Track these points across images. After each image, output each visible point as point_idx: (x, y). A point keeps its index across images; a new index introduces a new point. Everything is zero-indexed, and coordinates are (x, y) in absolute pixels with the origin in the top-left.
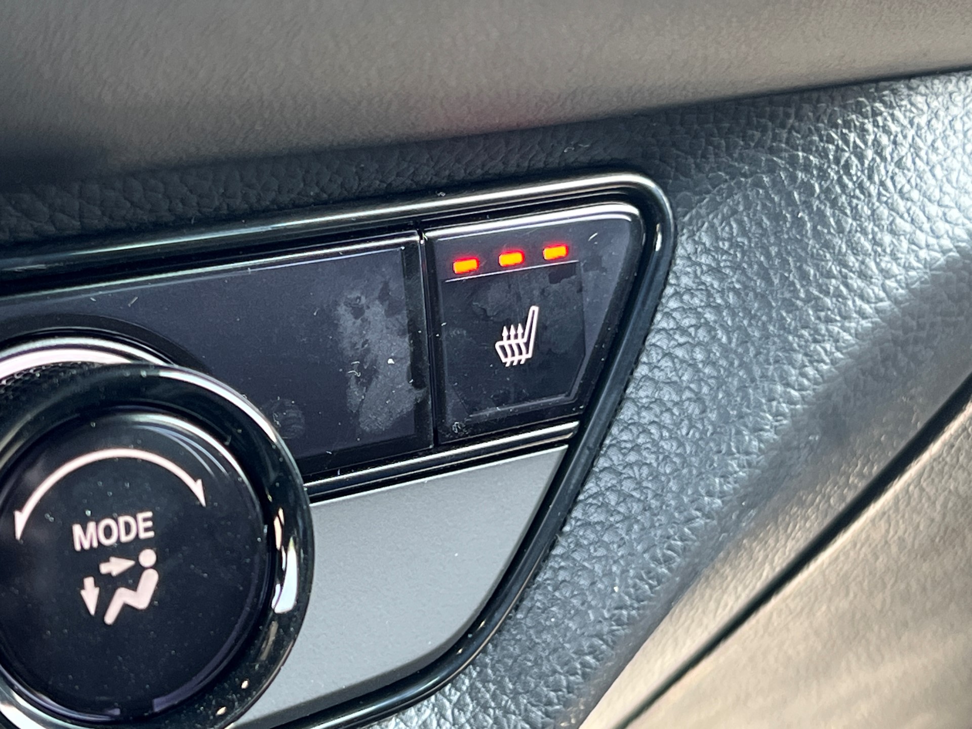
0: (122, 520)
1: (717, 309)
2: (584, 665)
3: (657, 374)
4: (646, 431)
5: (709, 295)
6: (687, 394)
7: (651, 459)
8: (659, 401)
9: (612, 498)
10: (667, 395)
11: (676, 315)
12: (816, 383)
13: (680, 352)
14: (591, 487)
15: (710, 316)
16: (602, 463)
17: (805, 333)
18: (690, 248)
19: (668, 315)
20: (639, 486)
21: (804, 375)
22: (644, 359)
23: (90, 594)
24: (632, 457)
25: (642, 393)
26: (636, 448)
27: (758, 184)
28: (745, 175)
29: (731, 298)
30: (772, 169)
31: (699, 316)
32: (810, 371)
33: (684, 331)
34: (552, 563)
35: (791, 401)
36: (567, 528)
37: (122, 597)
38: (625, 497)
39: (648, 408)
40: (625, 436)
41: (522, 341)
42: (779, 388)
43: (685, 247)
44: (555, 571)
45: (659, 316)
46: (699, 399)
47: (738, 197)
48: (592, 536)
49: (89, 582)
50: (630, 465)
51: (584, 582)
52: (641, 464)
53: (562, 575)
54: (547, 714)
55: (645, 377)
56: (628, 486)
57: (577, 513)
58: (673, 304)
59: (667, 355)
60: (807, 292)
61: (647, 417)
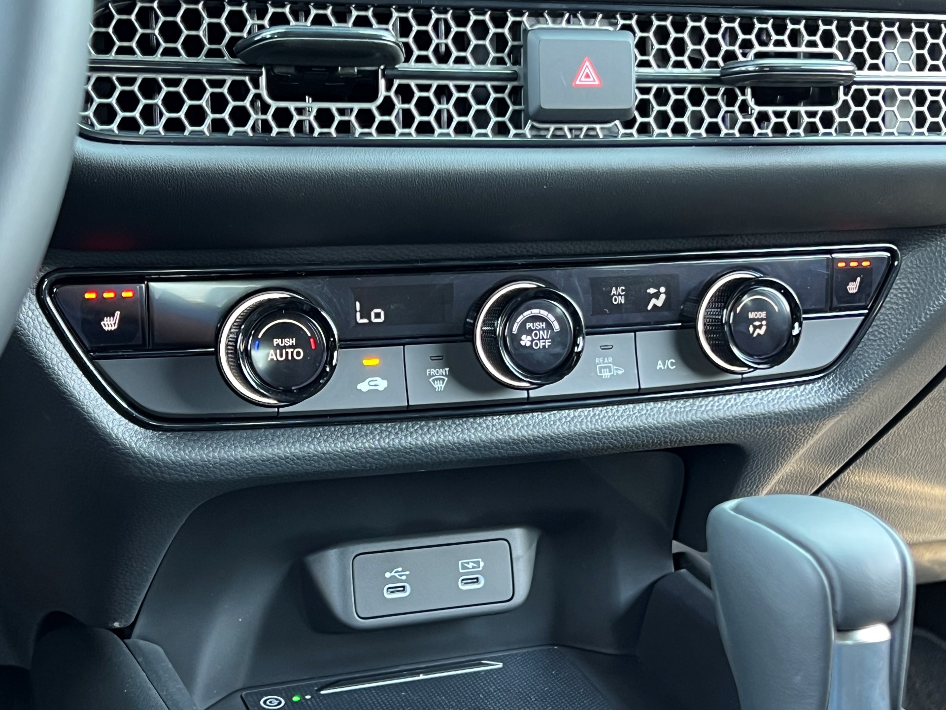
0: (760, 313)
1: (911, 284)
2: (865, 376)
3: (892, 300)
4: (888, 316)
5: (909, 279)
6: (900, 306)
7: (888, 323)
8: (892, 308)
9: (876, 333)
10: (895, 306)
11: (899, 285)
12: (937, 306)
13: (899, 295)
14: (870, 330)
15: (909, 285)
16: (874, 323)
17: (936, 292)
18: (905, 266)
19: (897, 284)
20: (884, 330)
21: (935, 304)
22: (889, 296)
23: (751, 329)
24: (883, 322)
25: (887, 305)
26: (884, 320)
27: (926, 250)
28: (923, 247)
29: (915, 281)
30: (930, 246)
31: (906, 285)
32: (936, 303)
33: (900, 289)
34: (858, 349)
35: (930, 310)
36: (862, 340)
37: (758, 331)
38: (881, 333)
39: (888, 309)
40: (881, 317)
41: (854, 287)
42: (927, 307)
43: (903, 266)
44: (859, 351)
45: (894, 285)
46: (903, 308)
47: (920, 253)
48: (870, 343)
49: (751, 326)
50: (881, 324)
51: (866, 355)
52: (885, 324)
53: (860, 352)
54: (853, 388)
55: (888, 301)
56: (881, 330)
57: (866, 336)
58: (898, 281)
59: (895, 295)
60: (937, 281)
61: (888, 312)
